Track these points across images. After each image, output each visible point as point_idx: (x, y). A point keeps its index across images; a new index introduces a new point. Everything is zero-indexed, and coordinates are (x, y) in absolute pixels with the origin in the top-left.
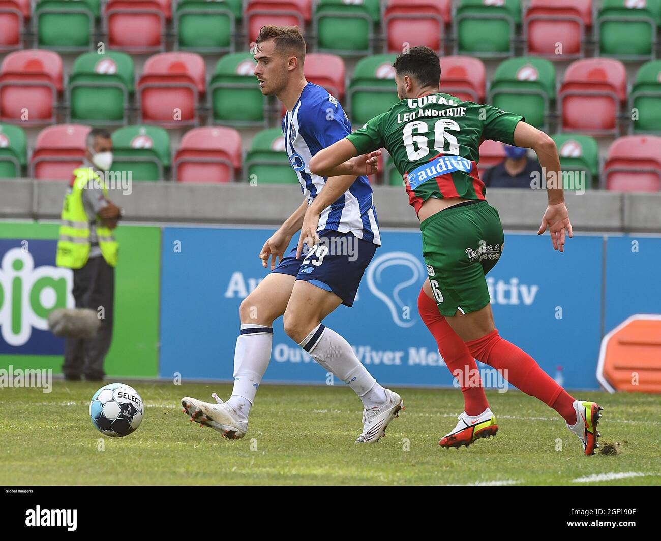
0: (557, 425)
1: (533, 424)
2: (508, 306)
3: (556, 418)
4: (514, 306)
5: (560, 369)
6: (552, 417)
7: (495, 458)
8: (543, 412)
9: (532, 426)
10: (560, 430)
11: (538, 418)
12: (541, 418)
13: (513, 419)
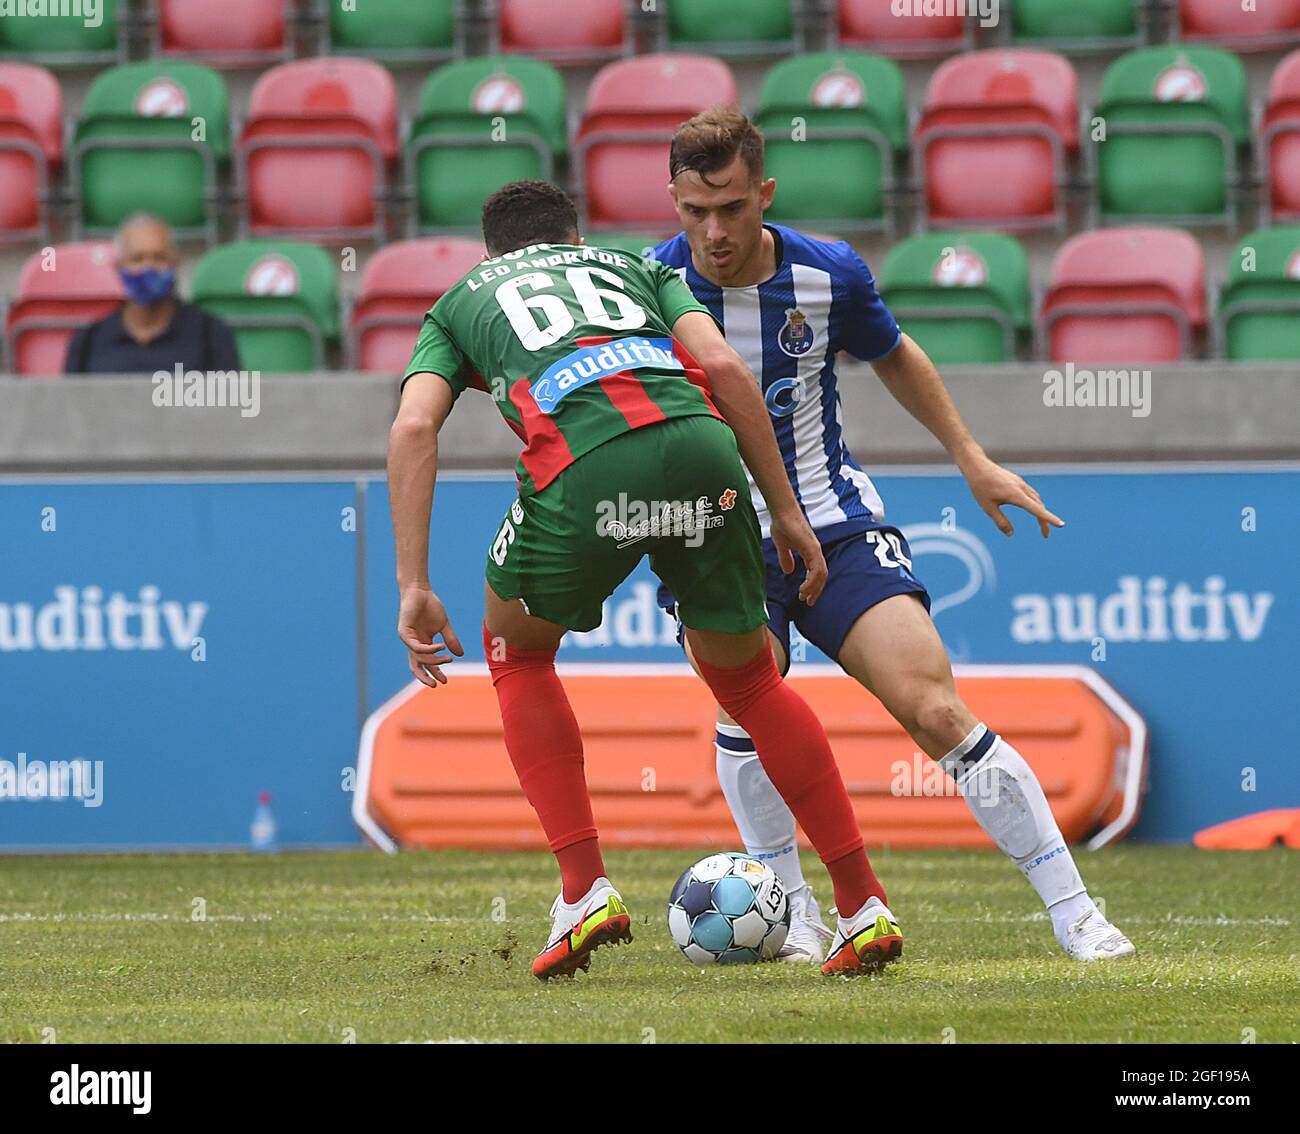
0: (268, 933)
1: (212, 932)
2: (137, 653)
3: (265, 916)
4: (151, 653)
5: (266, 800)
6: (257, 913)
7: (127, 1017)
8: (234, 902)
9: (208, 936)
10: (277, 943)
11: (223, 917)
12: (229, 918)
13: (165, 921)
